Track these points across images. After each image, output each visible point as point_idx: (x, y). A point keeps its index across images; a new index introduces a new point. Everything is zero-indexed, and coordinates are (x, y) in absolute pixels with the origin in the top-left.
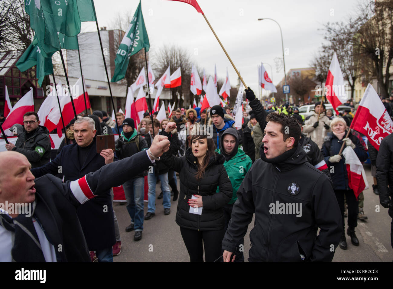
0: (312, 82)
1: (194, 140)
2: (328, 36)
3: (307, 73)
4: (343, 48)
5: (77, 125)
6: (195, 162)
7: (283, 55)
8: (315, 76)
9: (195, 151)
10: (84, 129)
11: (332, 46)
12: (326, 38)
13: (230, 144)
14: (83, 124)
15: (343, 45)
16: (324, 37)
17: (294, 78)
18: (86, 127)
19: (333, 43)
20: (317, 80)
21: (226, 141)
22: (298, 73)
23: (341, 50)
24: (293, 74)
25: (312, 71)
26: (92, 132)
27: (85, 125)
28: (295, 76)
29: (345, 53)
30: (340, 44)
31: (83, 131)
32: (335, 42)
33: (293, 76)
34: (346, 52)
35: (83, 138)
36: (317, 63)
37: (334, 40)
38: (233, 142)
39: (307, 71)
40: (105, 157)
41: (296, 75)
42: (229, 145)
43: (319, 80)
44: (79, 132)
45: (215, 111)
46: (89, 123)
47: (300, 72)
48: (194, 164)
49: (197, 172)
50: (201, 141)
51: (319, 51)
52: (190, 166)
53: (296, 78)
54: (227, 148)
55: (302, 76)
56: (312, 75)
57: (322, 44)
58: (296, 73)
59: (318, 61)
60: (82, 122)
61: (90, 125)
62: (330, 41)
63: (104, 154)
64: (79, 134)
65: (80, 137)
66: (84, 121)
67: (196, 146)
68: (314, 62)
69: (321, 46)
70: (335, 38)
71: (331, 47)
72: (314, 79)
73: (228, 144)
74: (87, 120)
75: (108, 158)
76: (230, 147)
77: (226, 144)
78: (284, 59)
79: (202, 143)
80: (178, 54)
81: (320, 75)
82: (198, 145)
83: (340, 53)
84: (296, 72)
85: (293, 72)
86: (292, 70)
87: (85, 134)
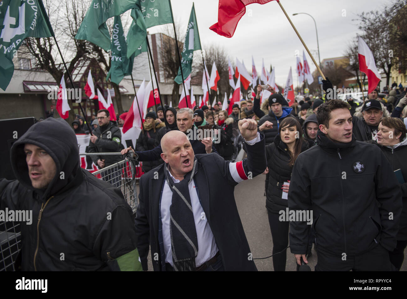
0: (347, 71)
1: (284, 128)
2: (362, 26)
3: (341, 63)
4: (378, 36)
5: (180, 114)
6: (286, 150)
7: (318, 48)
8: (349, 65)
9: (285, 138)
10: (185, 118)
11: (366, 35)
12: (360, 28)
13: (314, 131)
14: (184, 113)
15: (378, 34)
16: (358, 27)
17: (328, 68)
18: (187, 116)
19: (368, 32)
20: (351, 69)
21: (310, 129)
22: (331, 63)
23: (376, 39)
24: (327, 64)
25: (347, 61)
26: (191, 121)
27: (186, 115)
28: (328, 66)
29: (380, 42)
30: (375, 33)
31: (185, 119)
32: (370, 31)
33: (327, 66)
34: (381, 40)
35: (184, 125)
36: (351, 52)
37: (369, 29)
38: (316, 130)
39: (341, 61)
40: (205, 145)
41: (329, 64)
42: (313, 133)
43: (353, 69)
44: (182, 120)
45: (276, 99)
46: (189, 113)
47: (333, 61)
48: (286, 151)
49: (289, 159)
50: (291, 128)
51: (354, 41)
52: (280, 153)
53: (330, 68)
54: (310, 135)
55: (336, 65)
56: (346, 64)
57: (357, 34)
58: (330, 63)
59: (352, 51)
60: (183, 112)
61: (190, 115)
62: (365, 30)
63: (205, 142)
64: (181, 122)
65: (182, 124)
66: (185, 111)
67: (286, 134)
68: (349, 52)
69: (356, 36)
70: (370, 27)
71: (366, 37)
72: (348, 69)
73: (312, 131)
74: (188, 110)
75: (209, 145)
76: (314, 134)
77: (309, 131)
78: (319, 51)
79: (293, 130)
80: (217, 52)
81: (354, 64)
82: (289, 133)
83: (375, 42)
84: (329, 61)
85: (326, 62)
86: (325, 60)
87: (186, 122)
